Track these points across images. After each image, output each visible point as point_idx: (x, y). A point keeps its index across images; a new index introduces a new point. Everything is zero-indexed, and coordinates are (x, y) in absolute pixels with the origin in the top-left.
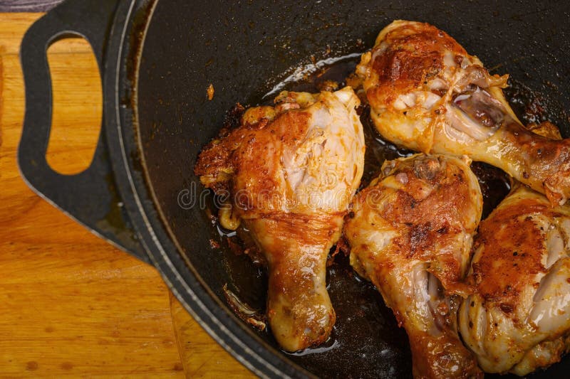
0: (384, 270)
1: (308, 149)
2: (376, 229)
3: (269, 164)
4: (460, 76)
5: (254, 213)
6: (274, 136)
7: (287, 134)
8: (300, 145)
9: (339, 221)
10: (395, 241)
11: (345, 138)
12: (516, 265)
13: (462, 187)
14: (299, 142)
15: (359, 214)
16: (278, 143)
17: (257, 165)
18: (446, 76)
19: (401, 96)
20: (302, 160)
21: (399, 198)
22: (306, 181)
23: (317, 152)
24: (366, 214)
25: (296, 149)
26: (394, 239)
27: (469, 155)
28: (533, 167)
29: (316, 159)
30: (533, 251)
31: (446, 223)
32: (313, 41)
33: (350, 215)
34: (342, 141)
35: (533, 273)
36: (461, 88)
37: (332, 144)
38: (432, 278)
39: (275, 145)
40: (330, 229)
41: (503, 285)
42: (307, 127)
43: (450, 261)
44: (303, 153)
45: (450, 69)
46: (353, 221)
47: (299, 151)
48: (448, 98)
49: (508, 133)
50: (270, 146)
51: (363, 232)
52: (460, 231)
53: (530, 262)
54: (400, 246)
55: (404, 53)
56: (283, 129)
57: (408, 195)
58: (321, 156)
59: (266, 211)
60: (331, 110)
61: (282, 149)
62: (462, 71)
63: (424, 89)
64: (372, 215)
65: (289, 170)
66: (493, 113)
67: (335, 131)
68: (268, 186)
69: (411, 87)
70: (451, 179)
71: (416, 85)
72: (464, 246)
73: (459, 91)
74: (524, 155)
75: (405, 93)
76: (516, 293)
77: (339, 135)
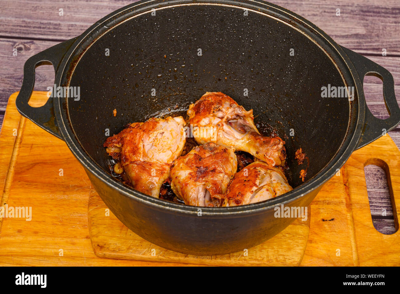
0: (184, 187)
1: (155, 135)
2: (182, 170)
3: (137, 141)
4: (230, 110)
5: (127, 161)
6: (141, 130)
7: (146, 129)
8: (151, 133)
9: (167, 168)
10: (190, 174)
11: (174, 133)
12: (244, 185)
13: (225, 155)
14: (152, 132)
15: (176, 165)
16: (142, 133)
17: (131, 142)
18: (224, 110)
19: (204, 119)
20: (151, 140)
21: (195, 156)
22: (152, 148)
23: (159, 137)
24: (179, 164)
25: (150, 135)
26: (190, 173)
27: (234, 146)
28: (261, 149)
29: (158, 140)
30: (253, 179)
31: (215, 168)
32: (169, 100)
33: (173, 166)
34: (171, 134)
35: (251, 187)
36: (231, 116)
37: (166, 134)
38: (208, 192)
39: (140, 133)
40: (162, 170)
41: (237, 193)
42: (156, 127)
43: (215, 184)
44: (153, 136)
45: (227, 108)
46: (174, 168)
47: (151, 136)
48: (224, 120)
49: (251, 135)
50: (138, 134)
51: (177, 172)
52: (222, 173)
53: (251, 183)
54: (192, 176)
55: (207, 101)
56: (145, 128)
57: (199, 155)
58: (161, 139)
59: (133, 160)
60: (169, 122)
61: (143, 135)
62: (232, 108)
63: (214, 116)
64: (181, 165)
65: (145, 144)
66: (246, 128)
67: (169, 129)
68: (135, 151)
69: (208, 114)
70: (220, 151)
71: (209, 113)
72: (223, 180)
73: (230, 117)
74: (257, 144)
75: (205, 118)
76: (242, 195)
77: (171, 131)
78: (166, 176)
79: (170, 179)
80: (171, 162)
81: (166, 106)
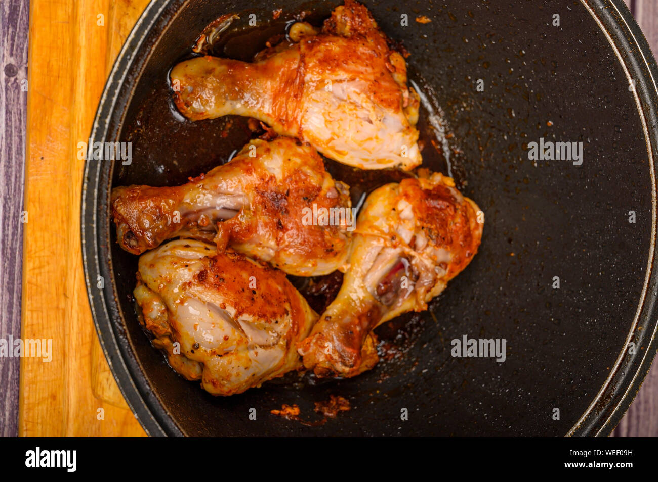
0: (244, 166)
1: (364, 105)
2: (285, 162)
3: (352, 66)
4: (428, 263)
5: (306, 49)
6: (378, 75)
7: (380, 87)
8: (369, 97)
9: (293, 132)
10: (272, 178)
11: (373, 143)
12: (243, 290)
13: (320, 251)
14: (372, 98)
15: (299, 150)
16: (372, 78)
17: (351, 55)
18: (429, 250)
19: (410, 206)
20: (355, 98)
21: (314, 187)
22: (334, 100)
23: (362, 113)
24: (300, 155)
25: (366, 93)
26: (275, 177)
27: (350, 270)
28: (336, 326)
29: (355, 111)
30: (256, 308)
31: (287, 230)
33: (298, 141)
34: (370, 139)
35: (236, 305)
36: (416, 265)
37: (368, 129)
38: (234, 214)
39: (370, 74)
40: (287, 120)
41: (224, 275)
42: (385, 107)
43: (250, 229)
44: (361, 99)
45: (435, 255)
46: (293, 144)
47: (363, 96)
48: (407, 250)
49: (370, 306)
50: (369, 69)
51: (282, 150)
52: (278, 244)
53: (246, 303)
54: (267, 183)
55: (452, 213)
56: (384, 84)
57: (317, 196)
58: (357, 117)
59: (307, 59)
60: (401, 134)
61: (366, 80)
62: (433, 266)
63: (418, 229)
64: (298, 160)
65: (345, 85)
66: (390, 295)
67: (380, 135)
68: (329, 62)
69: (419, 215)
70: (329, 241)
71: (421, 220)
72: (263, 247)
73: (413, 262)
74: (347, 319)
75: (413, 210)
76: (217, 287)
77: (377, 138)
78: (278, 128)
79: (273, 137)
80: (306, 139)
81: (456, 129)
